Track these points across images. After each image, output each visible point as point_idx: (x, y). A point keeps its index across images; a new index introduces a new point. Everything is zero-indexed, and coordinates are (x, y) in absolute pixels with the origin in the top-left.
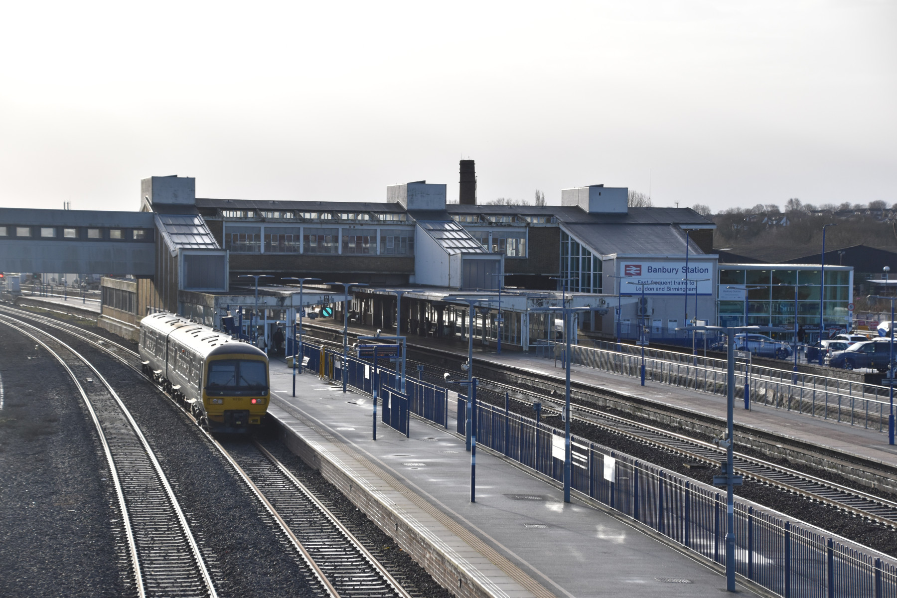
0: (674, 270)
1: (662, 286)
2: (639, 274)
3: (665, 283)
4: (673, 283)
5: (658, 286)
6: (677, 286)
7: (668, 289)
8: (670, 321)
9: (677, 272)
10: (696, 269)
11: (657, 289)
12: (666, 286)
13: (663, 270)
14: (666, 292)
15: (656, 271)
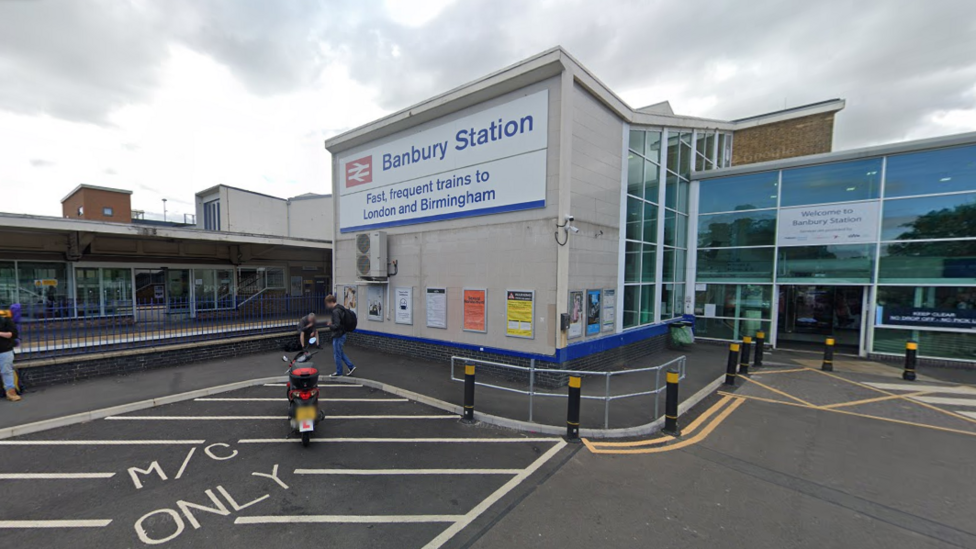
0: (438, 149)
1: (410, 201)
2: (368, 179)
3: (418, 190)
4: (434, 187)
5: (404, 201)
6: (444, 194)
7: (425, 204)
8: (430, 291)
9: (443, 153)
10: (493, 128)
11: (403, 210)
12: (418, 198)
13: (416, 155)
14: (420, 214)
15: (398, 162)
